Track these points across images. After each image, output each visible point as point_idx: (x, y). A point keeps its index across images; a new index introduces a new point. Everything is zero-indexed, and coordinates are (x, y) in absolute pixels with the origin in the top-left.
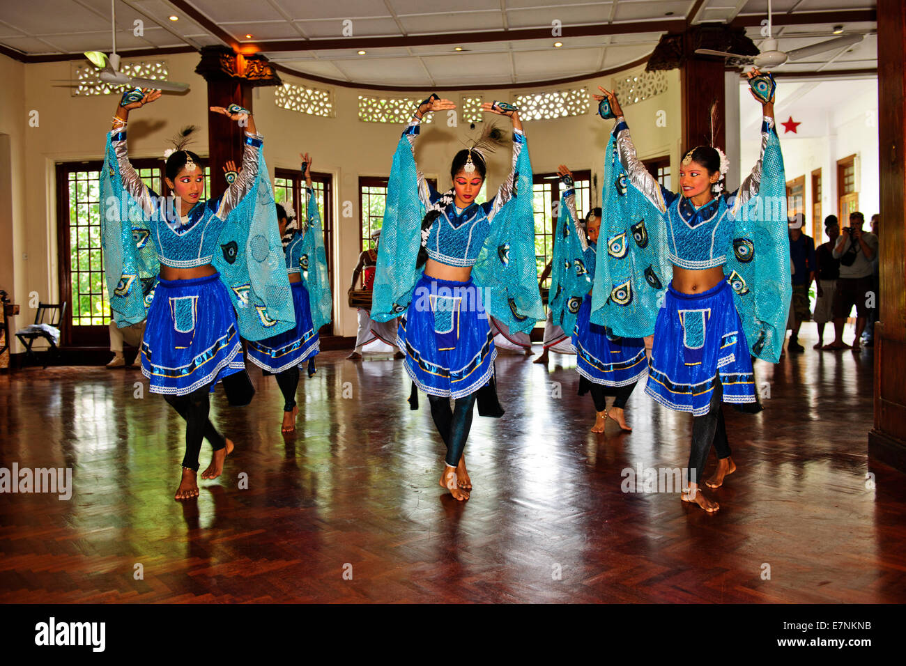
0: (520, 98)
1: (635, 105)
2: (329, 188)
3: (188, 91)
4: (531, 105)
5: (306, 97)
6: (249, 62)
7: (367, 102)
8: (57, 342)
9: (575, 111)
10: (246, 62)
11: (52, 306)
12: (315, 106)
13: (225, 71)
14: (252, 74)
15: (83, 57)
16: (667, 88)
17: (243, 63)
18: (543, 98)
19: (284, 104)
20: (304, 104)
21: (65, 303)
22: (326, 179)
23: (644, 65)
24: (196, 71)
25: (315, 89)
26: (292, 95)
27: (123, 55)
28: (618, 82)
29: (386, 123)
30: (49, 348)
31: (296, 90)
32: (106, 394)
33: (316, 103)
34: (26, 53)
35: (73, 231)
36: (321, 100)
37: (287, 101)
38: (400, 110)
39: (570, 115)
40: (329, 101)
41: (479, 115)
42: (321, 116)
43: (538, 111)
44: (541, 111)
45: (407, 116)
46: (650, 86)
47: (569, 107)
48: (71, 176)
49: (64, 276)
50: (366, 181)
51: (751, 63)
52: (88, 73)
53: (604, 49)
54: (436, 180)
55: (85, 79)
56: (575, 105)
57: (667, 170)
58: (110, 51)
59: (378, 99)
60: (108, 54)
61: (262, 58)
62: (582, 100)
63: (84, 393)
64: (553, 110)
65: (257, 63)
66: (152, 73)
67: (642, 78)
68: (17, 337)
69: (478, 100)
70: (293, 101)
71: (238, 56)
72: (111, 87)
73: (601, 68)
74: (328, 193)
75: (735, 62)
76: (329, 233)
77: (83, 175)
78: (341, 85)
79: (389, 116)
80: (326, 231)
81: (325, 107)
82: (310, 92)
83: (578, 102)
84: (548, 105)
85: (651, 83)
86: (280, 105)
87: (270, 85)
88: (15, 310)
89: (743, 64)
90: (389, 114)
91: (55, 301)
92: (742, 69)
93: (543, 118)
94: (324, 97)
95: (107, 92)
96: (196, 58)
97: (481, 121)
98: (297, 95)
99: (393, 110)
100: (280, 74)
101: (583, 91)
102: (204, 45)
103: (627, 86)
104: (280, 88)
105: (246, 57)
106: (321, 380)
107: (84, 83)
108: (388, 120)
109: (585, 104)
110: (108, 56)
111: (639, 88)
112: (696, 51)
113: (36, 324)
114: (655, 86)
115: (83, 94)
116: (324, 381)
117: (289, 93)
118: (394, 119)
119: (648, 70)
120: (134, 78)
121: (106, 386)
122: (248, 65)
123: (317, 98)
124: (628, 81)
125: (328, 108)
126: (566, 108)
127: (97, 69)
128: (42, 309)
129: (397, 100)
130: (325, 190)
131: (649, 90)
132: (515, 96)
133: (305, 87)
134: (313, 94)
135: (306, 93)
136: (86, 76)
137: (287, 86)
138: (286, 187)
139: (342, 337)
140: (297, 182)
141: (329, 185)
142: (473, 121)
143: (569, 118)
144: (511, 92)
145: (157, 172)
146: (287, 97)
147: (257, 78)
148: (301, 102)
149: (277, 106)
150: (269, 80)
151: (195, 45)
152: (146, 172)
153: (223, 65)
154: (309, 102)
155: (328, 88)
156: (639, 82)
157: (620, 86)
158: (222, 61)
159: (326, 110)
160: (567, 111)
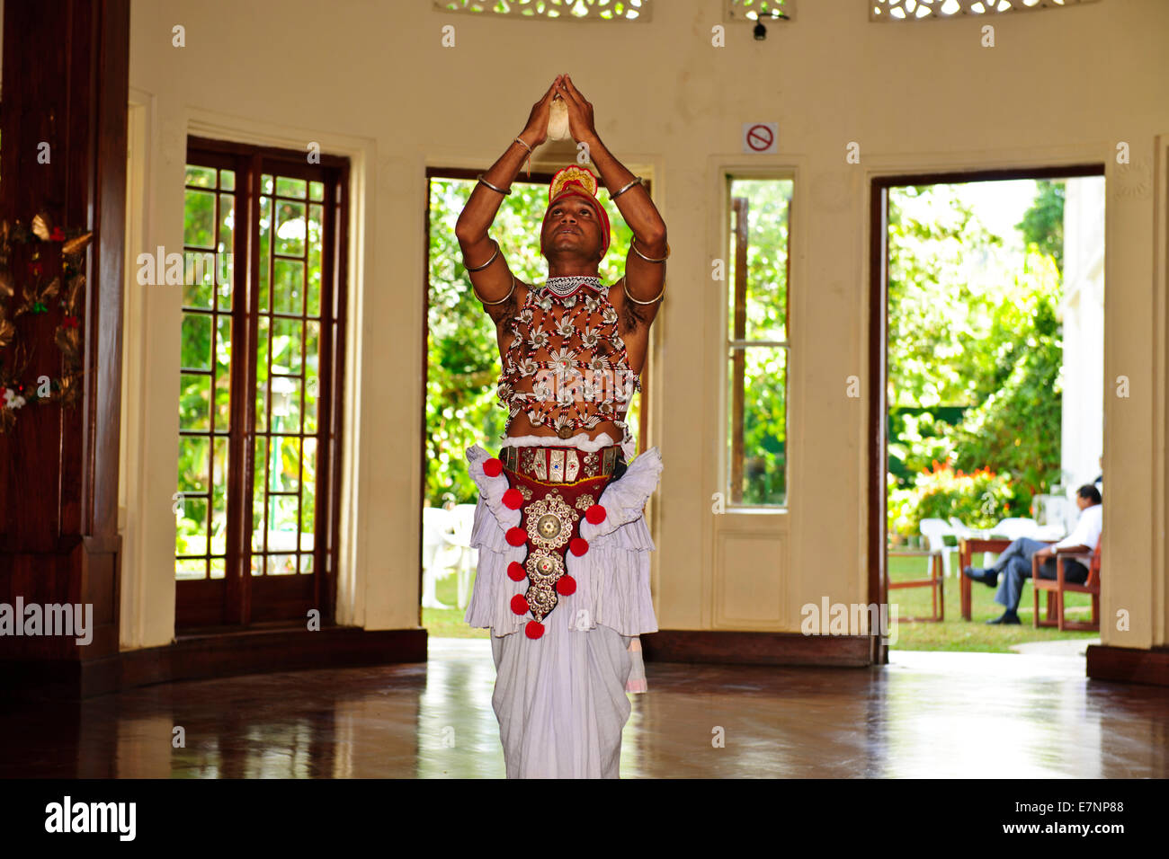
2: (338, 199)
22: (334, 172)
74: (335, 213)
76: (335, 327)
80: (326, 320)
97: (785, 18)
106: (293, 756)
118: (532, 5)
130: (328, 203)
138: (218, 191)
139: (359, 630)
140: (251, 177)
141: (339, 189)
142: (760, 15)
143: (1048, 12)
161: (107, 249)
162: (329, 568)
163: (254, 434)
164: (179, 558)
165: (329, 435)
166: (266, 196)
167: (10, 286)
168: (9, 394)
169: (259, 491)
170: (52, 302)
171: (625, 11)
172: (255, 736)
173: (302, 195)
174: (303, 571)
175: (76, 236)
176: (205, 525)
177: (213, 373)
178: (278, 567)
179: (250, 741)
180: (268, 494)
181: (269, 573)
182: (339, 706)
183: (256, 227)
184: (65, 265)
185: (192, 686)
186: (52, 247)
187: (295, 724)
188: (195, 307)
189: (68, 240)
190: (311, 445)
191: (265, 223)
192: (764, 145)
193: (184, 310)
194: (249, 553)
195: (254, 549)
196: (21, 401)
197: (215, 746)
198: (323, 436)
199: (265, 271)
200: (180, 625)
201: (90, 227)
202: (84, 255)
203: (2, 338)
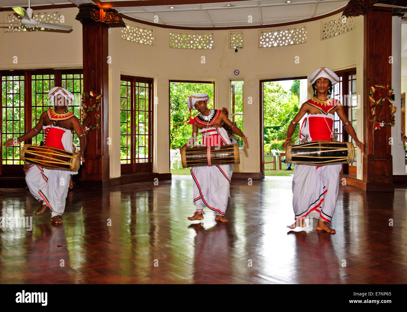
0: (265, 34)
1: (335, 37)
2: (151, 87)
3: (71, 30)
4: (272, 38)
5: (139, 33)
6: (106, 13)
9: (298, 41)
10: (105, 13)
12: (144, 39)
13: (92, 18)
14: (108, 20)
15: (11, 9)
16: (355, 28)
17: (104, 14)
18: (278, 34)
19: (126, 38)
20: (138, 37)
22: (150, 81)
23: (341, 13)
24: (76, 19)
25: (144, 29)
26: (131, 32)
27: (34, 8)
28: (325, 23)
29: (185, 48)
31: (133, 30)
32: (21, 205)
33: (145, 37)
35: (4, 110)
36: (148, 35)
37: (128, 36)
38: (194, 41)
40: (152, 36)
41: (240, 44)
42: (148, 44)
44: (278, 41)
45: (198, 44)
46: (345, 26)
47: (294, 39)
48: (4, 78)
52: (14, 19)
53: (316, 4)
54: (214, 82)
55: (12, 23)
56: (298, 37)
57: (354, 77)
58: (27, 6)
59: (181, 34)
60: (26, 8)
61: (114, 11)
62: (302, 35)
63: (8, 205)
64: (285, 41)
65: (111, 14)
66: (51, 19)
67: (340, 21)
69: (239, 35)
70: (131, 36)
71: (101, 10)
73: (314, 15)
75: (398, 11)
76: (151, 113)
77: (10, 78)
78: (159, 27)
79: (187, 45)
80: (149, 111)
81: (150, 39)
82: (141, 30)
83: (300, 36)
84: (281, 38)
85: (345, 24)
87: (119, 27)
89: (404, 11)
92: (403, 15)
93: (278, 46)
94: (150, 33)
95: (25, 30)
96: (76, 11)
97: (242, 48)
98: (135, 32)
99: (190, 41)
100: (124, 20)
101: (303, 29)
102: (81, 3)
103: (331, 26)
104: (124, 29)
105: (105, 10)
106: (145, 199)
107: (12, 25)
108: (187, 47)
109: (305, 38)
110: (26, 10)
111: (338, 27)
112: (375, 5)
114: (348, 26)
116: (147, 199)
117: (130, 31)
118: (190, 46)
119: (343, 16)
120: (40, 22)
121: (21, 201)
122: (106, 15)
123: (145, 34)
124: (331, 23)
125: (152, 40)
126: (292, 39)
127: (19, 17)
129: (192, 35)
131: (344, 28)
132: (262, 32)
133: (138, 27)
134: (143, 32)
135: (139, 31)
136: (13, 21)
137: (128, 27)
138: (127, 86)
139: (158, 174)
140: (134, 83)
141: (151, 85)
142: (236, 47)
143: (295, 45)
144: (259, 30)
145: (53, 77)
146: (128, 33)
147: (112, 23)
148: (136, 37)
149: (123, 39)
150: (118, 24)
151: (75, 3)
152: (46, 77)
153: (92, 15)
154: (141, 36)
155: (152, 29)
156: (338, 23)
157: (326, 26)
158: (91, 12)
159: (151, 41)
160: (293, 41)
161: (105, 98)
162: (151, 161)
163: (136, 135)
164: (121, 160)
165: (151, 134)
166: (137, 86)
167: (86, 106)
168: (86, 128)
169: (137, 146)
170: (94, 109)
171: (209, 47)
172: (137, 195)
173: (144, 86)
174: (146, 162)
177: (127, 123)
178: (141, 161)
179: (136, 196)
180: (139, 147)
181: (139, 162)
182: (154, 189)
183: (135, 93)
184: (97, 101)
185: (125, 185)
186: (95, 97)
187: (145, 192)
188: (123, 109)
189: (97, 96)
190: (147, 137)
191: (137, 92)
192: (238, 74)
193: (121, 110)
194: (135, 159)
195: (136, 158)
196: (88, 129)
197: (129, 197)
198: (149, 135)
199: (137, 102)
200: (122, 173)
201: (101, 94)
202: (100, 99)
203: (84, 116)
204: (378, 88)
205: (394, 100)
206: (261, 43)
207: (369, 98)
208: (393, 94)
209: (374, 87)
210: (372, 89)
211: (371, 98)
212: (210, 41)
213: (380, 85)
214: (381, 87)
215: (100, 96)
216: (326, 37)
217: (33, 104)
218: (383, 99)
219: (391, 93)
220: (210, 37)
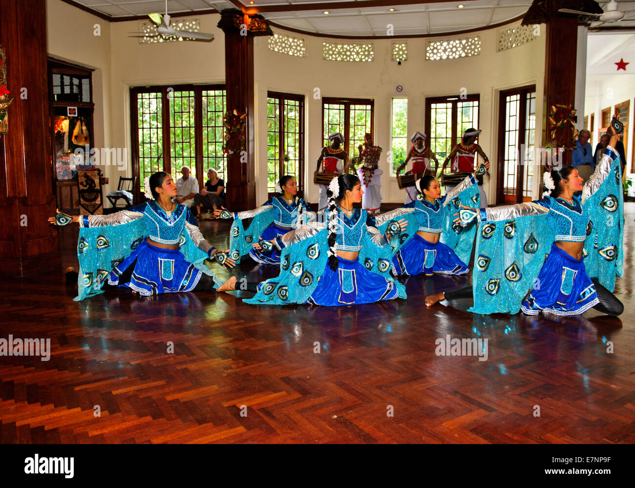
0: (432, 44)
1: (512, 49)
2: (302, 105)
3: (213, 39)
4: (440, 49)
5: (289, 43)
6: (252, 20)
7: (328, 47)
8: (131, 202)
9: (471, 53)
10: (250, 20)
11: (128, 179)
12: (294, 50)
13: (236, 26)
14: (253, 28)
15: (147, 17)
16: (535, 38)
17: (248, 20)
18: (448, 44)
19: (274, 48)
20: (287, 48)
21: (136, 177)
22: (300, 98)
23: (521, 21)
24: (218, 26)
25: (294, 38)
26: (279, 42)
27: (172, 15)
28: (501, 33)
29: (341, 61)
30: (126, 206)
31: (282, 39)
33: (294, 46)
34: (111, 15)
35: (140, 131)
36: (298, 45)
37: (276, 46)
38: (351, 52)
39: (467, 56)
40: (303, 47)
41: (405, 56)
42: (298, 56)
43: (445, 53)
44: (447, 53)
45: (355, 56)
46: (524, 36)
47: (466, 51)
48: (139, 96)
49: (135, 160)
50: (326, 100)
51: (597, 19)
52: (150, 29)
53: (492, 9)
54: (373, 100)
55: (147, 32)
56: (470, 48)
57: (533, 95)
58: (164, 13)
59: (336, 44)
60: (163, 15)
61: (261, 17)
62: (475, 45)
64: (455, 52)
65: (257, 21)
66: (190, 28)
67: (518, 30)
68: (107, 198)
69: (403, 45)
70: (280, 46)
71: (245, 16)
72: (164, 37)
73: (490, 23)
74: (302, 108)
75: (585, 19)
76: (302, 135)
77: (146, 95)
78: (312, 35)
80: (300, 133)
81: (301, 50)
82: (291, 40)
83: (473, 47)
84: (451, 49)
85: (525, 34)
86: (272, 49)
87: (265, 35)
88: (106, 181)
89: (591, 20)
90: (343, 55)
91: (130, 176)
92: (590, 24)
93: (448, 58)
95: (161, 40)
96: (218, 17)
97: (406, 60)
98: (283, 42)
99: (346, 52)
100: (272, 28)
101: (476, 39)
102: (223, 8)
103: (508, 35)
104: (272, 38)
105: (250, 16)
107: (147, 35)
108: (343, 59)
109: (478, 49)
110: (163, 17)
111: (516, 37)
112: (559, 10)
113: (118, 190)
114: (528, 36)
115: (146, 42)
117: (278, 41)
118: (346, 58)
119: (523, 24)
120: (178, 31)
122: (251, 22)
123: (296, 44)
124: (509, 32)
125: (303, 51)
126: (464, 51)
127: (155, 26)
128: (122, 181)
129: (349, 46)
130: (300, 106)
131: (523, 39)
132: (430, 42)
133: (288, 37)
134: (293, 42)
135: (288, 41)
136: (148, 30)
137: (276, 36)
138: (275, 104)
140: (282, 100)
142: (400, 59)
143: (467, 58)
144: (426, 40)
145: (192, 93)
146: (276, 43)
147: (257, 31)
148: (285, 47)
149: (270, 49)
150: (264, 32)
151: (217, 9)
152: (185, 93)
153: (235, 22)
154: (291, 47)
155: (303, 37)
156: (516, 33)
157: (503, 36)
158: (235, 19)
159: (301, 52)
160: (465, 53)
161: (250, 117)
162: (302, 189)
164: (269, 188)
165: (302, 159)
166: (286, 105)
167: (229, 126)
168: (230, 151)
170: (238, 130)
171: (368, 59)
173: (294, 104)
175: (243, 114)
176: (274, 182)
177: (275, 147)
184: (241, 121)
186: (238, 117)
188: (270, 131)
189: (241, 115)
190: (297, 162)
191: (285, 113)
192: (401, 90)
193: (268, 132)
196: (232, 152)
198: (300, 160)
199: (286, 124)
201: (246, 112)
202: (245, 119)
203: (228, 138)
204: (560, 108)
205: (576, 122)
206: (428, 55)
207: (549, 119)
208: (576, 115)
209: (555, 106)
210: (552, 109)
211: (551, 119)
212: (369, 52)
213: (563, 105)
214: (564, 106)
215: (245, 115)
216: (502, 49)
217: (172, 125)
218: (564, 121)
219: (574, 114)
220: (369, 48)
